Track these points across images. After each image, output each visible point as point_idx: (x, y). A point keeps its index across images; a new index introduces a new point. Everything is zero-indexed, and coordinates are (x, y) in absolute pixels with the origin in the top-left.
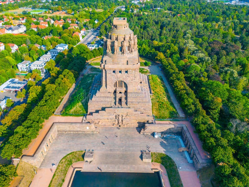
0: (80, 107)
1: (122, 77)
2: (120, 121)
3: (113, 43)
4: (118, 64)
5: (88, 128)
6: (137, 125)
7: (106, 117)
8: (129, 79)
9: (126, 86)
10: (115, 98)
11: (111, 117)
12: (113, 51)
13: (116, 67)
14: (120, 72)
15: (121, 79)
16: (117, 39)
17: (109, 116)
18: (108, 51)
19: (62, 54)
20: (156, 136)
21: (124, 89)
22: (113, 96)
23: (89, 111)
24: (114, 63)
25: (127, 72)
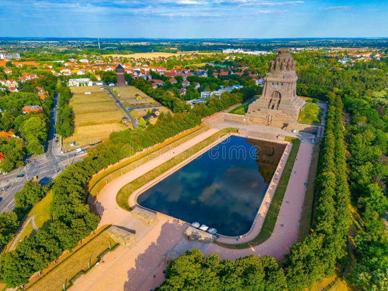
0: (243, 110)
1: (278, 88)
2: (270, 120)
3: (275, 63)
4: (277, 77)
5: (245, 120)
6: (282, 125)
7: (260, 116)
8: (283, 90)
9: (280, 97)
10: (269, 105)
11: (262, 116)
12: (275, 68)
13: (274, 79)
14: (278, 84)
15: (277, 90)
16: (279, 60)
17: (262, 115)
18: (271, 69)
19: (235, 89)
20: (295, 131)
21: (278, 99)
22: (268, 103)
23: (248, 111)
24: (273, 77)
25: (282, 85)
